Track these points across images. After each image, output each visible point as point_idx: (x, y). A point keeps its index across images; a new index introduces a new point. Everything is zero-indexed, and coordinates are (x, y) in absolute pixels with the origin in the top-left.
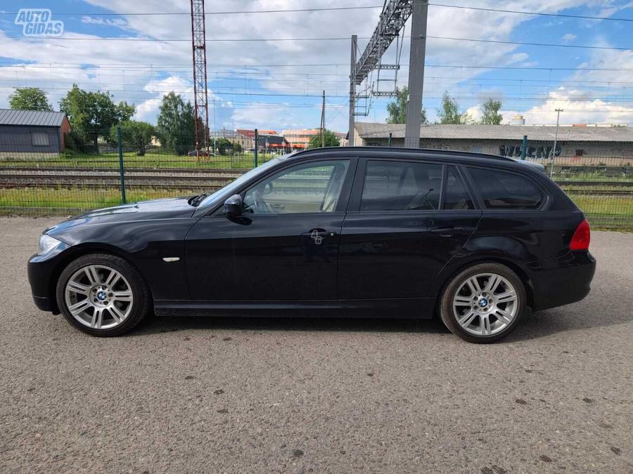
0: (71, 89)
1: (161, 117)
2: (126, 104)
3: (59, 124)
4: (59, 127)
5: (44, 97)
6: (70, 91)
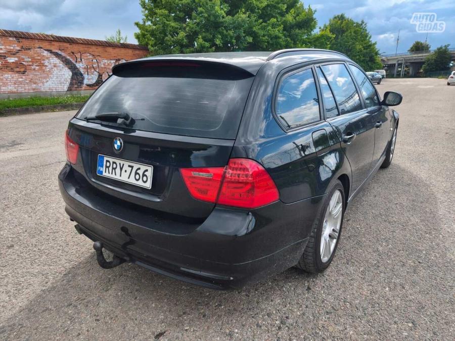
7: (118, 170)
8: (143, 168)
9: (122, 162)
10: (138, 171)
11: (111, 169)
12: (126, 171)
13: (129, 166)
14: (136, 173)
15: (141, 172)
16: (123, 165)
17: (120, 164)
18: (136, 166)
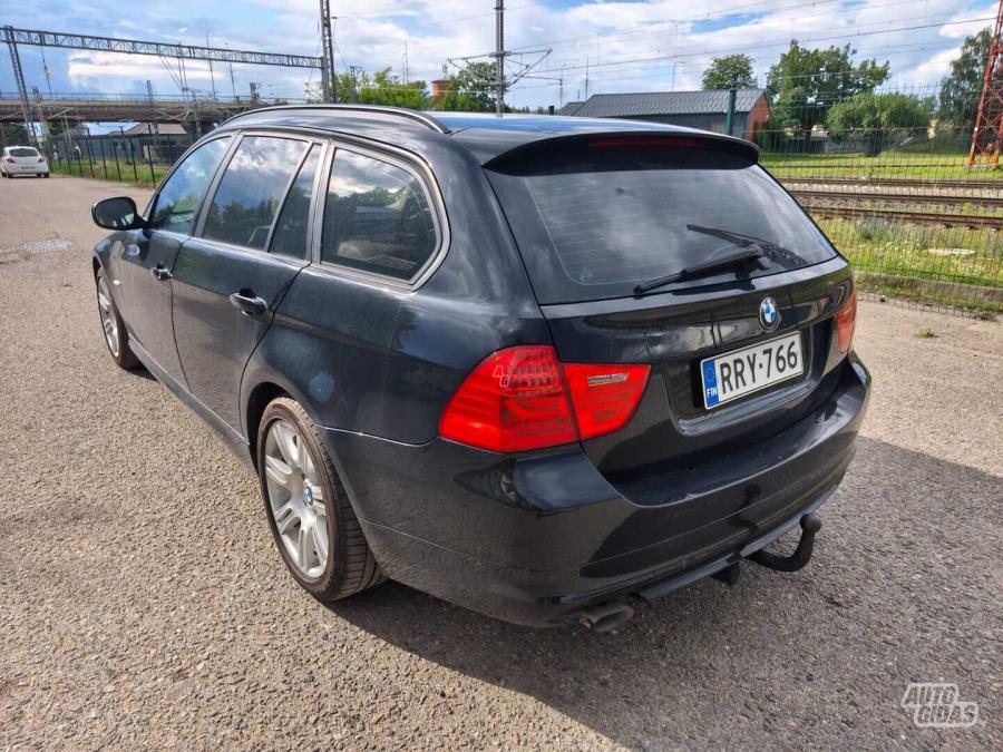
0: (787, 50)
1: (950, 81)
2: (873, 63)
3: (748, 109)
4: (747, 113)
5: (748, 68)
6: (787, 53)
7: (747, 373)
8: (786, 342)
9: (750, 352)
10: (781, 354)
11: (732, 379)
12: (761, 366)
13: (765, 352)
14: (779, 358)
15: (784, 353)
16: (754, 355)
17: (748, 357)
18: (774, 346)
